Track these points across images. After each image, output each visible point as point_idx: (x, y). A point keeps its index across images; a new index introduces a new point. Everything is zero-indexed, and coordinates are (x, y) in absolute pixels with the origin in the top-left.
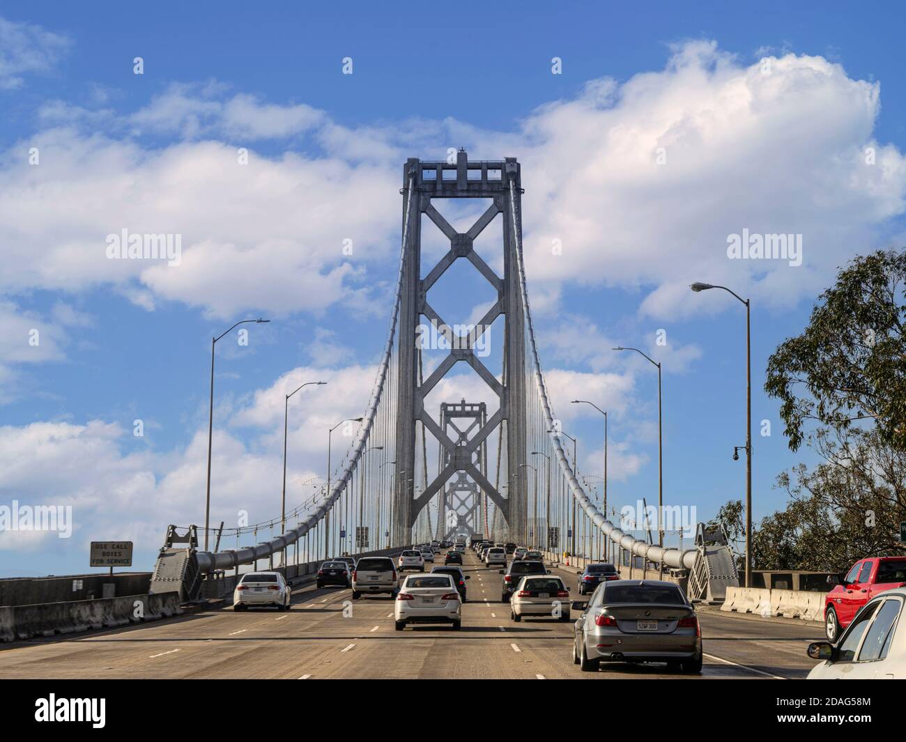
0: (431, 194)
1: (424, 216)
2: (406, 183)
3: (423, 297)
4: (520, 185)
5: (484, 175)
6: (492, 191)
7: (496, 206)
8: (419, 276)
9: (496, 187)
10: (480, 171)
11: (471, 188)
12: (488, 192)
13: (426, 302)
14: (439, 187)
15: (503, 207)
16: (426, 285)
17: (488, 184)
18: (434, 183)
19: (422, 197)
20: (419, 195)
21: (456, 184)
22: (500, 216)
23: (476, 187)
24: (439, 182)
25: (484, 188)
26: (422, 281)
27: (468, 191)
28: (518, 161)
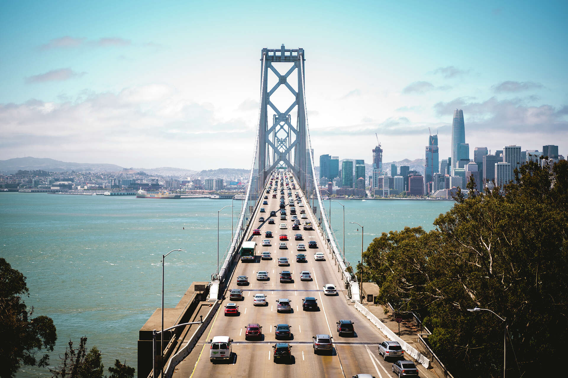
0: (272, 61)
1: (269, 68)
2: (262, 57)
3: (268, 99)
4: (304, 58)
5: (291, 54)
6: (294, 60)
7: (295, 65)
8: (267, 91)
9: (295, 59)
10: (290, 52)
11: (286, 59)
12: (292, 60)
13: (269, 101)
14: (275, 58)
15: (297, 66)
16: (269, 95)
17: (292, 57)
18: (272, 57)
19: (268, 62)
20: (267, 61)
21: (281, 57)
22: (297, 69)
23: (288, 59)
24: (274, 57)
25: (291, 59)
26: (268, 93)
27: (285, 60)
28: (303, 49)
